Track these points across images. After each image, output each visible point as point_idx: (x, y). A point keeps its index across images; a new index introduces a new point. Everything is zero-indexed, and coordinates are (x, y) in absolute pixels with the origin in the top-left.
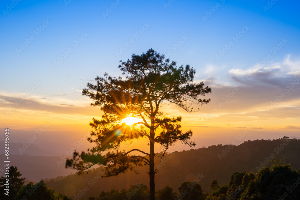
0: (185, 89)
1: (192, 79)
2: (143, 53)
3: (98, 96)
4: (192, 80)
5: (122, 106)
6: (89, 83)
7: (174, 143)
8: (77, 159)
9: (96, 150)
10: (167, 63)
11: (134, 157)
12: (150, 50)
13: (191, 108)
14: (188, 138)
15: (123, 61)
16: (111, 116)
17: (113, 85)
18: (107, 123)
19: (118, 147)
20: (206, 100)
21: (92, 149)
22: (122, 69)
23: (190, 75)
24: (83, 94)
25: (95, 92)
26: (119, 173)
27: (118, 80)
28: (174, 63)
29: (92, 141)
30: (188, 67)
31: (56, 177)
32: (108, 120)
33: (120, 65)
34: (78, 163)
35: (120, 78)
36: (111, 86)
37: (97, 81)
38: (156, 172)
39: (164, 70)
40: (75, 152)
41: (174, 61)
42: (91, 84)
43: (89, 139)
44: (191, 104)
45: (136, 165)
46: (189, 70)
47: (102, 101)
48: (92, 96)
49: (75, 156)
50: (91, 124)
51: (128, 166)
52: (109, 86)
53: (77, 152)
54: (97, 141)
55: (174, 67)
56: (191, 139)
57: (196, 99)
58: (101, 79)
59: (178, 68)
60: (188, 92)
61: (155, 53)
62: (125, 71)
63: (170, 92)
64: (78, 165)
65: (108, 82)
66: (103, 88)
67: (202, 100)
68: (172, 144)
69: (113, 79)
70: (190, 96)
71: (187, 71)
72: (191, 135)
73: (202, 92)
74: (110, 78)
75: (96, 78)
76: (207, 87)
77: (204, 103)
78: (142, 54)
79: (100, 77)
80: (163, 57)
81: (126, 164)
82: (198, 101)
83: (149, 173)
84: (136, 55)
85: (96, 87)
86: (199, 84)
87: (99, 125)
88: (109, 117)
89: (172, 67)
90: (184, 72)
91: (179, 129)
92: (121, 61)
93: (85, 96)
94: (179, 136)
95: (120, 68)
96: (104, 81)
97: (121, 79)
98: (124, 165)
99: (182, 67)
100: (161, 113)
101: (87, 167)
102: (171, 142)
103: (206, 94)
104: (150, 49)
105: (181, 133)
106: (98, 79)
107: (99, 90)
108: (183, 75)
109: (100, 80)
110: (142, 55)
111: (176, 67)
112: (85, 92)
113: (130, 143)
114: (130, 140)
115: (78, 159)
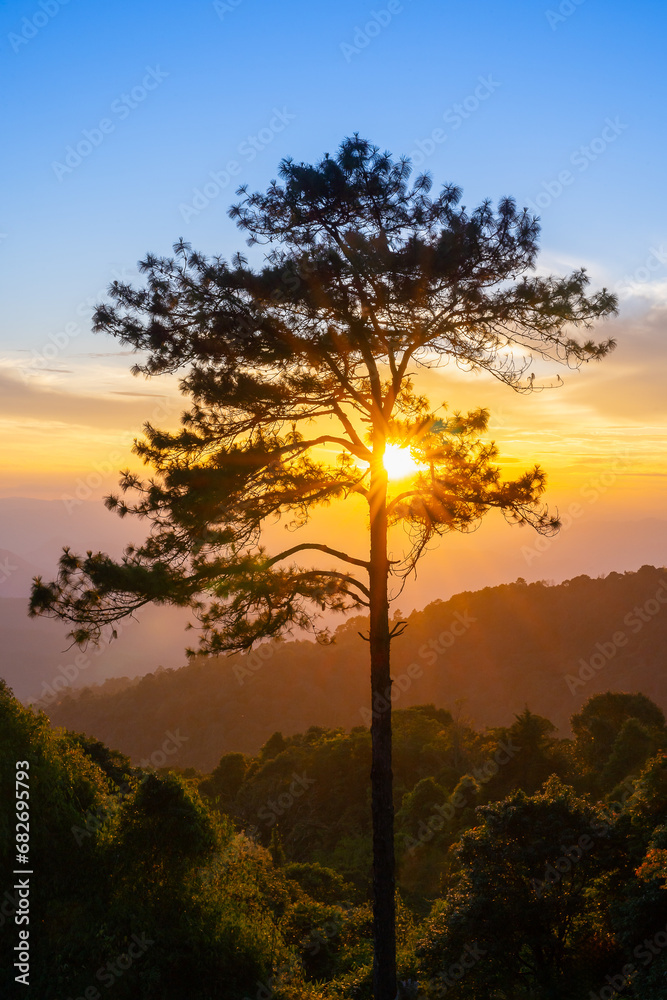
0: (512, 300)
1: (530, 259)
2: (327, 155)
3: (158, 336)
4: (530, 264)
5: (263, 373)
6: (116, 283)
7: (476, 522)
8: (78, 580)
9: (161, 548)
10: (421, 192)
11: (312, 575)
12: (350, 143)
13: (528, 374)
14: (528, 498)
15: (250, 192)
16: (215, 416)
17: (214, 289)
18: (201, 444)
19: (251, 538)
20: (596, 345)
21: (145, 546)
22: (245, 223)
23: (518, 240)
24: (98, 328)
25: (144, 319)
26: (255, 638)
27: (232, 268)
28: (452, 195)
29: (124, 511)
30: (507, 208)
31: (101, 683)
32: (206, 431)
33: (236, 205)
34: (78, 595)
35: (239, 259)
36: (207, 292)
37: (149, 272)
38: (396, 635)
39: (414, 221)
40: (67, 555)
41: (454, 186)
42: (126, 285)
43: (112, 502)
44: (528, 361)
45: (323, 609)
46: (515, 220)
47: (177, 353)
48: (132, 332)
49: (69, 569)
50: (141, 449)
51: (290, 612)
52: (197, 295)
53: (72, 553)
54: (147, 508)
55: (456, 209)
56: (540, 506)
57: (557, 341)
58: (162, 263)
59: (470, 214)
60: (521, 314)
61: (370, 153)
62: (258, 230)
63: (451, 316)
64: (79, 605)
65: (193, 278)
66: (174, 301)
67: (582, 345)
68: (471, 526)
69: (210, 262)
70: (532, 331)
71: (504, 225)
72: (541, 486)
73: (583, 310)
74: (195, 260)
75: (146, 261)
76: (605, 290)
77: (587, 355)
78: (322, 159)
79: (158, 256)
80: (403, 169)
81: (283, 605)
82: (562, 351)
83: (367, 636)
84: (296, 162)
85: (142, 296)
86: (567, 280)
87: (173, 452)
88: (207, 419)
89: (447, 210)
90: (495, 230)
91: (492, 463)
92: (243, 190)
93: (102, 334)
94: (493, 493)
95: (237, 218)
96: (175, 274)
97: (243, 264)
98: (272, 606)
99: (485, 209)
100: (420, 401)
101: (118, 611)
102: (467, 518)
103: (594, 320)
104: (352, 136)
105: (501, 481)
106: (150, 263)
107: (157, 309)
108: (494, 242)
109: (161, 271)
110: (322, 166)
111: (463, 208)
112: (104, 318)
113: (300, 520)
114: (299, 511)
115: (82, 582)
